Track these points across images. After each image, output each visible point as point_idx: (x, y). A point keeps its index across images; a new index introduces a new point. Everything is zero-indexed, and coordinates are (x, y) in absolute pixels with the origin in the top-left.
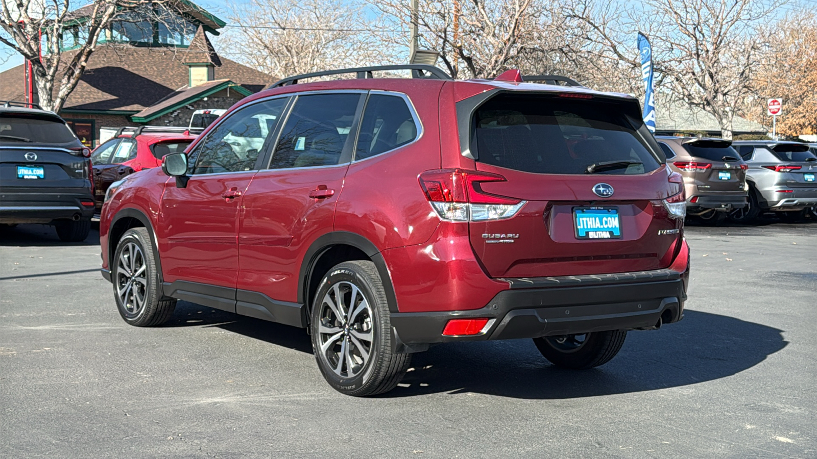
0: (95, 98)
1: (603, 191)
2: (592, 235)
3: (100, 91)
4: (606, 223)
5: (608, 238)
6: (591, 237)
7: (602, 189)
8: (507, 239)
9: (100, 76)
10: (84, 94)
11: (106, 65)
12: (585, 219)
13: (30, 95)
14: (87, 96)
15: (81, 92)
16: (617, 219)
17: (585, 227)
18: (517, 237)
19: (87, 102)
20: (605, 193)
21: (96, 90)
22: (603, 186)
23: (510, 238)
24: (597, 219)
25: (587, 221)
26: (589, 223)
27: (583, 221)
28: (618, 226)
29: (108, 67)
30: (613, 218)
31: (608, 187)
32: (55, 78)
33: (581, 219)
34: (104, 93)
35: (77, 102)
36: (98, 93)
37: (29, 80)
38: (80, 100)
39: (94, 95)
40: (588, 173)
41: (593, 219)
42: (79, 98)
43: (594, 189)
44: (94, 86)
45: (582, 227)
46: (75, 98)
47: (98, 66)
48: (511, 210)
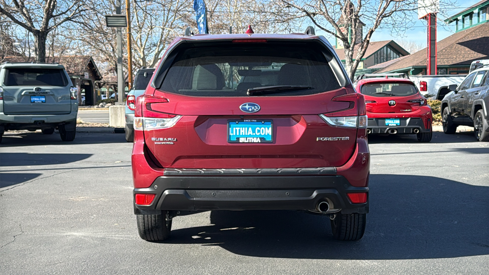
0: (472, 57)
1: (249, 108)
2: (242, 140)
3: (476, 53)
4: (259, 131)
5: (258, 143)
6: (240, 141)
7: (247, 107)
8: (168, 141)
9: (478, 43)
10: (466, 55)
11: (483, 36)
12: (238, 129)
13: (429, 58)
14: (467, 56)
15: (464, 54)
16: (270, 129)
17: (238, 134)
18: (175, 140)
19: (466, 60)
20: (250, 110)
21: (473, 52)
22: (249, 105)
23: (170, 141)
24: (250, 129)
25: (240, 130)
26: (241, 131)
27: (236, 130)
28: (270, 134)
29: (484, 37)
30: (266, 128)
31: (254, 105)
32: (354, 49)
33: (234, 129)
34: (479, 54)
35: (460, 60)
36: (475, 54)
37: (429, 49)
38: (462, 59)
39: (471, 55)
40: (247, 95)
41: (246, 128)
42: (461, 58)
43: (240, 107)
44: (472, 50)
45: (234, 134)
46: (459, 58)
47: (478, 37)
48: (170, 123)
